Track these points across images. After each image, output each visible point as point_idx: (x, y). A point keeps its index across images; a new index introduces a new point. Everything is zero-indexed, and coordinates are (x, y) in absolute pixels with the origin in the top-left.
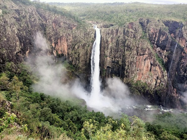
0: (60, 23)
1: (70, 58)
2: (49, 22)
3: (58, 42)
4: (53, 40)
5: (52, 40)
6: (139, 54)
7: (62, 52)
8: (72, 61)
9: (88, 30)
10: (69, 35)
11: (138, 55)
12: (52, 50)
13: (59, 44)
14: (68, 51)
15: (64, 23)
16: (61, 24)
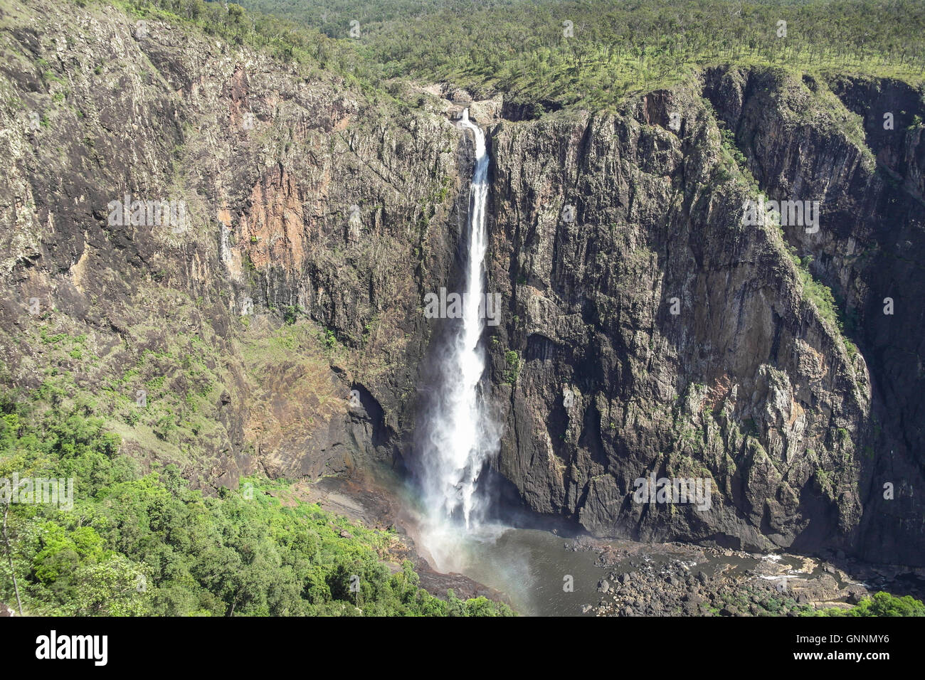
0: (260, 97)
1: (321, 291)
2: (201, 91)
3: (249, 204)
4: (224, 194)
5: (217, 193)
6: (706, 262)
7: (273, 257)
8: (333, 306)
9: (422, 134)
10: (314, 160)
11: (701, 265)
12: (220, 250)
13: (258, 211)
14: (308, 249)
15: (287, 97)
16: (268, 100)
